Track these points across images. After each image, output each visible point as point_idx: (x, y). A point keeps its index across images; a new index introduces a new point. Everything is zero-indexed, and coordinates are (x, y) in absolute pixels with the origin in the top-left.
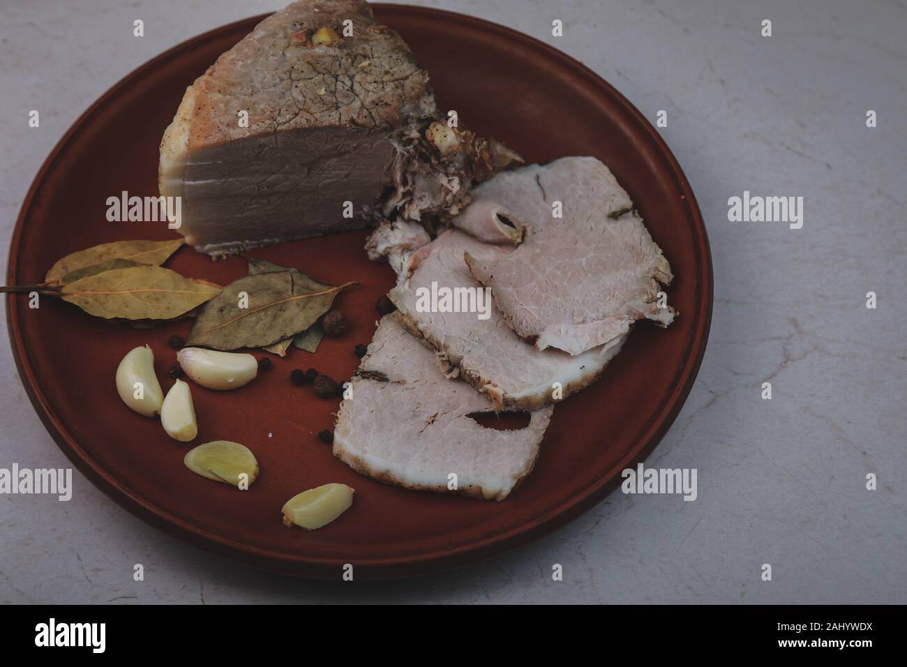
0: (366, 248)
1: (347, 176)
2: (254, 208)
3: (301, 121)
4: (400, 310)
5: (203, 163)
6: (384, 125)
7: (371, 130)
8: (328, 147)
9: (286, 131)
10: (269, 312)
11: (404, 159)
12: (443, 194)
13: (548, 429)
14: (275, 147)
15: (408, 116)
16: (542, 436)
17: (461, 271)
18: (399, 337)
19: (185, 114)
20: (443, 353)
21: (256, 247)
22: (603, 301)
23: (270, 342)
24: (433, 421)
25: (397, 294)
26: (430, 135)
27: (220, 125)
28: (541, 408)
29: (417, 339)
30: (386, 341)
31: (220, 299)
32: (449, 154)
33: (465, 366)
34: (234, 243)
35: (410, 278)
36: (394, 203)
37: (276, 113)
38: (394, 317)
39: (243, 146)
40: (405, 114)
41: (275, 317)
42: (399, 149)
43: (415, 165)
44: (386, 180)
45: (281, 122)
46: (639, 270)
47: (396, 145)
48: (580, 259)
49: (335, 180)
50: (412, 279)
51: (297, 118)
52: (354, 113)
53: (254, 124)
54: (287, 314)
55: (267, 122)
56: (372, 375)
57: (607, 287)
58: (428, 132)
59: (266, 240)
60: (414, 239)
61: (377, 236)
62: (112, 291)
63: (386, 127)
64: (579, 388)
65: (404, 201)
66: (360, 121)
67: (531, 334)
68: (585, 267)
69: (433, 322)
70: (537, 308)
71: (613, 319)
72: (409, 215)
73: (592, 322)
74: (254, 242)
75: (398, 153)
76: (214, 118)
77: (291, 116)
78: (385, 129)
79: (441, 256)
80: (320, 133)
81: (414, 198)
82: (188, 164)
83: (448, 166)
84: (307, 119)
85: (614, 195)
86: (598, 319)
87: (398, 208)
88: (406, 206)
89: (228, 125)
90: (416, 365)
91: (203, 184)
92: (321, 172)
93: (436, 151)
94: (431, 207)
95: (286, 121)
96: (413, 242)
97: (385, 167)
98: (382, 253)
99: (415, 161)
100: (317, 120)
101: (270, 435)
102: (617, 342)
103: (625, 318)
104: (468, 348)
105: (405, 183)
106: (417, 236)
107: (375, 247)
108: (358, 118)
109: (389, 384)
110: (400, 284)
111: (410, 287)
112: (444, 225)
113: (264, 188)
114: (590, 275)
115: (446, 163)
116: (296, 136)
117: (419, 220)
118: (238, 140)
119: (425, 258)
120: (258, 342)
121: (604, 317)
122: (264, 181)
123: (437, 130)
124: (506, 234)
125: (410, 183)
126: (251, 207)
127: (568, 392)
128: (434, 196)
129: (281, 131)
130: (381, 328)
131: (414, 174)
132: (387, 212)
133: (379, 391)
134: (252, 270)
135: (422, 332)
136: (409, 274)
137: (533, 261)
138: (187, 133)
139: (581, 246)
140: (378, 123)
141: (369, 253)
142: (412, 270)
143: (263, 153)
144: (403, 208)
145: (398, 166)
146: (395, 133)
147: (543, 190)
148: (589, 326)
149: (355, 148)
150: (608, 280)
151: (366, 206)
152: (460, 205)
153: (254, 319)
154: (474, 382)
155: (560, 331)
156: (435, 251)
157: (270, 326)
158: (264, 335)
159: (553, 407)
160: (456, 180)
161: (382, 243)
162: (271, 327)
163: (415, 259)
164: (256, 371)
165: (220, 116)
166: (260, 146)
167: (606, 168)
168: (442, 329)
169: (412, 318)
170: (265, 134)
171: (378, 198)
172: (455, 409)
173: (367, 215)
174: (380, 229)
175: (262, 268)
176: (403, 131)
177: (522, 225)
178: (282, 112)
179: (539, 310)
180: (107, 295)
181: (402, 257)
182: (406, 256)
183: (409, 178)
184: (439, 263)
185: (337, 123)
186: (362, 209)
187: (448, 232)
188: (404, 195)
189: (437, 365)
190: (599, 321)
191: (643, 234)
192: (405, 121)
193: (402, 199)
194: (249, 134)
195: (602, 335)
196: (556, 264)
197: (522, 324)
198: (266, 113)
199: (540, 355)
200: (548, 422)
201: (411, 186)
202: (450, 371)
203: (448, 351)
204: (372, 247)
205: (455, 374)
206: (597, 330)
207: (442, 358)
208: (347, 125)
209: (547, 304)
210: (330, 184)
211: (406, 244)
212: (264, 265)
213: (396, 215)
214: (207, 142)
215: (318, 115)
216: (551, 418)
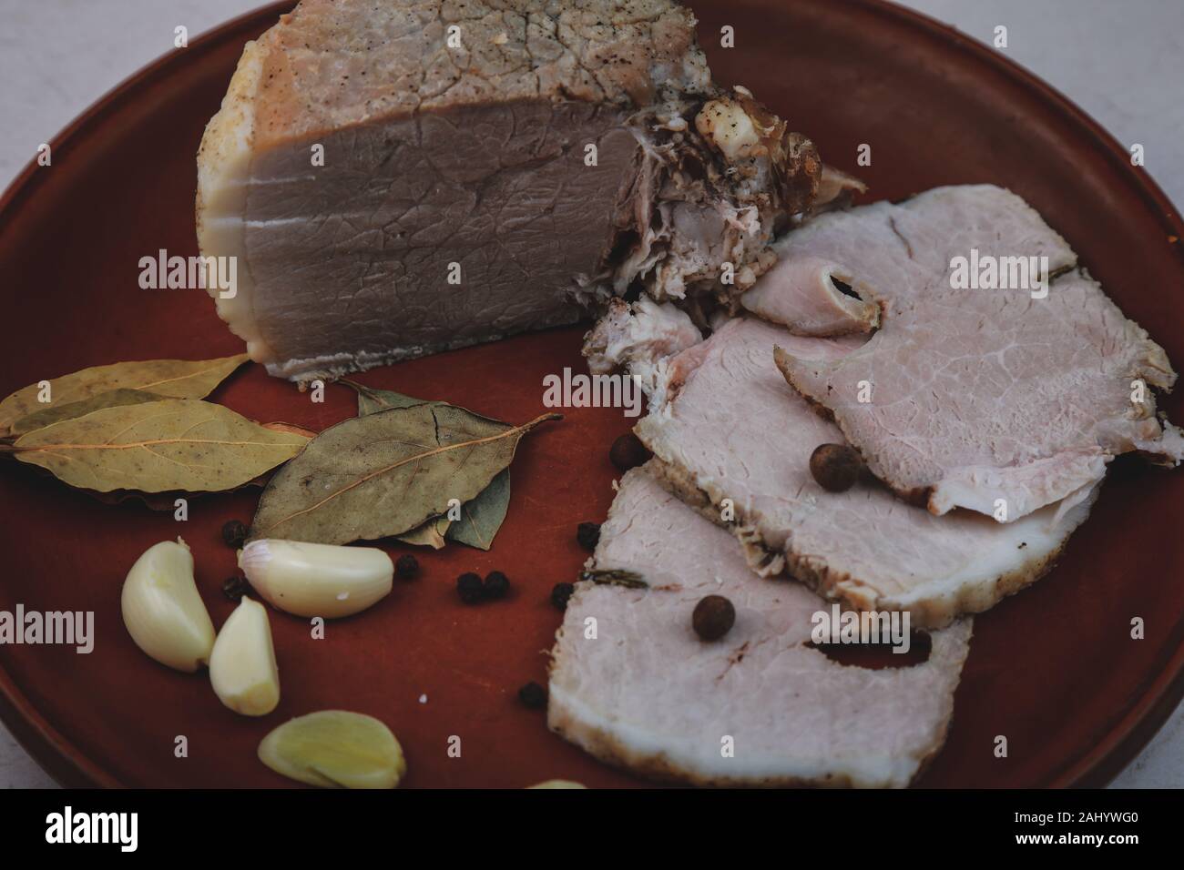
0: (584, 352)
1: (550, 210)
2: (378, 281)
3: (466, 91)
4: (661, 455)
5: (281, 181)
6: (621, 98)
7: (597, 107)
8: (516, 145)
9: (440, 111)
10: (400, 477)
11: (656, 171)
12: (727, 243)
13: (968, 664)
14: (416, 144)
15: (664, 87)
16: (958, 677)
17: (769, 385)
18: (660, 508)
19: (244, 88)
20: (750, 528)
21: (380, 363)
22: (1047, 424)
23: (407, 527)
24: (740, 658)
25: (652, 428)
26: (704, 121)
27: (311, 104)
28: (949, 627)
29: (695, 508)
30: (636, 515)
31: (301, 463)
32: (742, 160)
33: (796, 548)
34: (339, 356)
35: (673, 399)
36: (636, 265)
37: (419, 77)
38: (647, 471)
39: (356, 144)
40: (657, 83)
41: (410, 483)
42: (649, 150)
43: (676, 183)
44: (620, 217)
45: (427, 93)
46: (1108, 366)
47: (642, 140)
48: (993, 353)
49: (528, 219)
50: (677, 401)
51: (458, 85)
52: (564, 76)
53: (377, 97)
54: (434, 476)
55: (402, 94)
56: (615, 577)
57: (1052, 399)
58: (700, 118)
59: (397, 351)
60: (673, 333)
61: (606, 327)
62: (111, 443)
63: (625, 103)
64: (1018, 586)
65: (654, 260)
66: (577, 90)
67: (917, 485)
68: (1004, 367)
69: (726, 475)
70: (924, 439)
71: (1071, 455)
72: (663, 289)
73: (1031, 461)
74: (376, 355)
75: (647, 159)
76: (300, 91)
77: (447, 83)
78: (623, 106)
79: (726, 363)
80: (502, 116)
81: (673, 253)
82: (253, 181)
83: (738, 185)
84: (475, 87)
85: (1040, 243)
86: (1042, 456)
87: (643, 277)
88: (659, 270)
89: (327, 103)
90: (697, 556)
91: (283, 226)
92: (501, 201)
93: (715, 154)
94: (705, 269)
95: (436, 92)
96: (672, 337)
97: (622, 189)
98: (616, 359)
99: (677, 176)
100: (494, 89)
101: (423, 699)
102: (1084, 495)
103: (1094, 451)
104: (799, 515)
105: (656, 223)
106: (680, 328)
107: (603, 350)
108: (572, 85)
109: (650, 591)
110: (656, 412)
111: (674, 414)
112: (725, 310)
113: (394, 236)
114: (1015, 380)
115: (736, 177)
116: (456, 122)
117: (683, 296)
118: (347, 129)
119: (697, 366)
120: (383, 530)
121: (1055, 451)
122: (396, 220)
123: (719, 114)
124: (848, 312)
125: (666, 223)
126: (370, 278)
127: (998, 593)
128: (710, 249)
129: (428, 110)
130: (624, 494)
131: (673, 204)
132: (621, 286)
133: (630, 606)
134: (365, 405)
135: (705, 494)
136: (671, 394)
137: (903, 360)
138: (249, 120)
139: (990, 330)
140: (610, 94)
141: (590, 363)
142: (675, 386)
143: (394, 158)
144: (652, 275)
145: (645, 186)
146: (641, 115)
147: (905, 242)
148: (1028, 471)
149: (566, 149)
150: (1055, 386)
151: (581, 275)
152: (757, 267)
153: (371, 490)
154: (816, 580)
155: (973, 480)
156: (714, 353)
157: (404, 498)
158: (395, 516)
159: (971, 622)
160: (753, 212)
161: (616, 340)
162: (405, 500)
163: (679, 368)
164: (390, 578)
165: (311, 87)
166: (389, 142)
167: (1018, 200)
168: (744, 484)
169: (684, 467)
170: (398, 118)
171: (605, 257)
172: (782, 634)
173: (584, 294)
174: (611, 315)
175: (385, 403)
176: (654, 113)
177: (875, 298)
178: (428, 76)
179: (928, 442)
180: (102, 450)
181: (655, 366)
182: (662, 363)
183: (664, 212)
184: (724, 372)
185: (534, 95)
186: (574, 283)
187: (734, 322)
188: (656, 247)
189: (739, 553)
190: (1044, 461)
191: (1105, 308)
192: (659, 95)
193: (649, 258)
194: (366, 117)
195: (1054, 484)
196: (949, 364)
197: (898, 467)
198: (398, 77)
199: (937, 525)
200: (965, 651)
201: (667, 230)
202: (765, 563)
203: (759, 524)
204: (597, 350)
205: (776, 566)
206: (1042, 476)
207: (748, 539)
208: (553, 98)
209: (941, 433)
210: (517, 227)
211: (659, 341)
212: (387, 398)
213: (639, 288)
214: (288, 133)
215: (497, 81)
216: (970, 642)
